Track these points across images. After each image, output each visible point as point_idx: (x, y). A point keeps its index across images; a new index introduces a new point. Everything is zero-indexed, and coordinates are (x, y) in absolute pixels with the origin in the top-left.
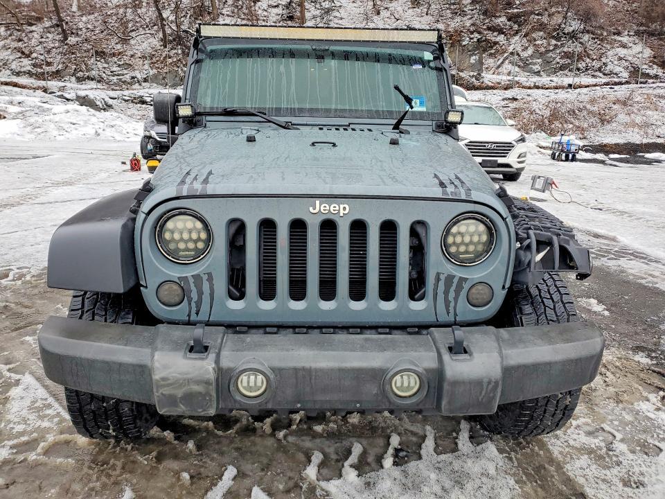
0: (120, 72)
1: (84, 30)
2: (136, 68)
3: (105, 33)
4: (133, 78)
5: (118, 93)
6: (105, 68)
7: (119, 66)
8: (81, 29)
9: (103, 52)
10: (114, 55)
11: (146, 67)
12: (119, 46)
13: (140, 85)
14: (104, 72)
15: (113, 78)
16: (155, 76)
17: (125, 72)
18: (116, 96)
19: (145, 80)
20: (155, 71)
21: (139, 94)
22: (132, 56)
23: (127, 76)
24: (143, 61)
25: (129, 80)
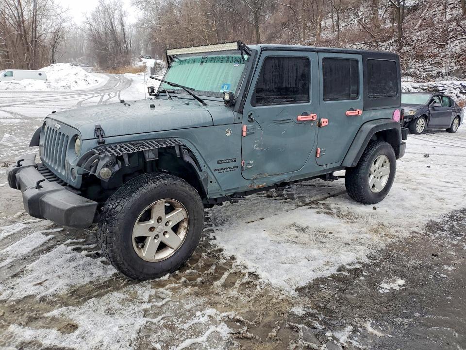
0: (430, 69)
1: (415, 41)
2: (444, 65)
3: (430, 42)
4: (439, 73)
5: (421, 84)
6: (420, 67)
7: (431, 64)
8: (413, 41)
9: (422, 56)
10: (430, 57)
11: (453, 64)
12: (436, 50)
13: (443, 78)
14: (418, 70)
15: (424, 73)
16: (457, 71)
17: (434, 68)
18: (418, 87)
19: (449, 74)
20: (458, 67)
21: (435, 85)
22: (444, 57)
23: (434, 72)
24: (452, 60)
25: (435, 75)
